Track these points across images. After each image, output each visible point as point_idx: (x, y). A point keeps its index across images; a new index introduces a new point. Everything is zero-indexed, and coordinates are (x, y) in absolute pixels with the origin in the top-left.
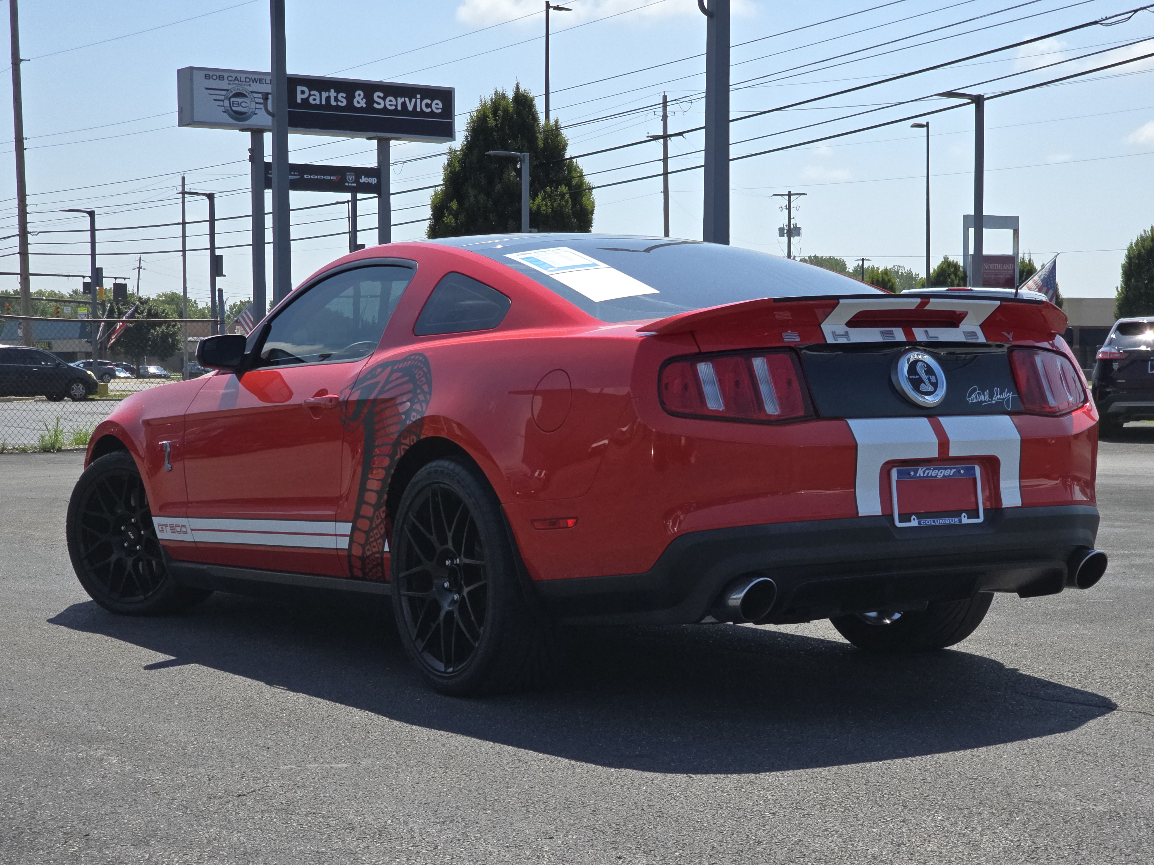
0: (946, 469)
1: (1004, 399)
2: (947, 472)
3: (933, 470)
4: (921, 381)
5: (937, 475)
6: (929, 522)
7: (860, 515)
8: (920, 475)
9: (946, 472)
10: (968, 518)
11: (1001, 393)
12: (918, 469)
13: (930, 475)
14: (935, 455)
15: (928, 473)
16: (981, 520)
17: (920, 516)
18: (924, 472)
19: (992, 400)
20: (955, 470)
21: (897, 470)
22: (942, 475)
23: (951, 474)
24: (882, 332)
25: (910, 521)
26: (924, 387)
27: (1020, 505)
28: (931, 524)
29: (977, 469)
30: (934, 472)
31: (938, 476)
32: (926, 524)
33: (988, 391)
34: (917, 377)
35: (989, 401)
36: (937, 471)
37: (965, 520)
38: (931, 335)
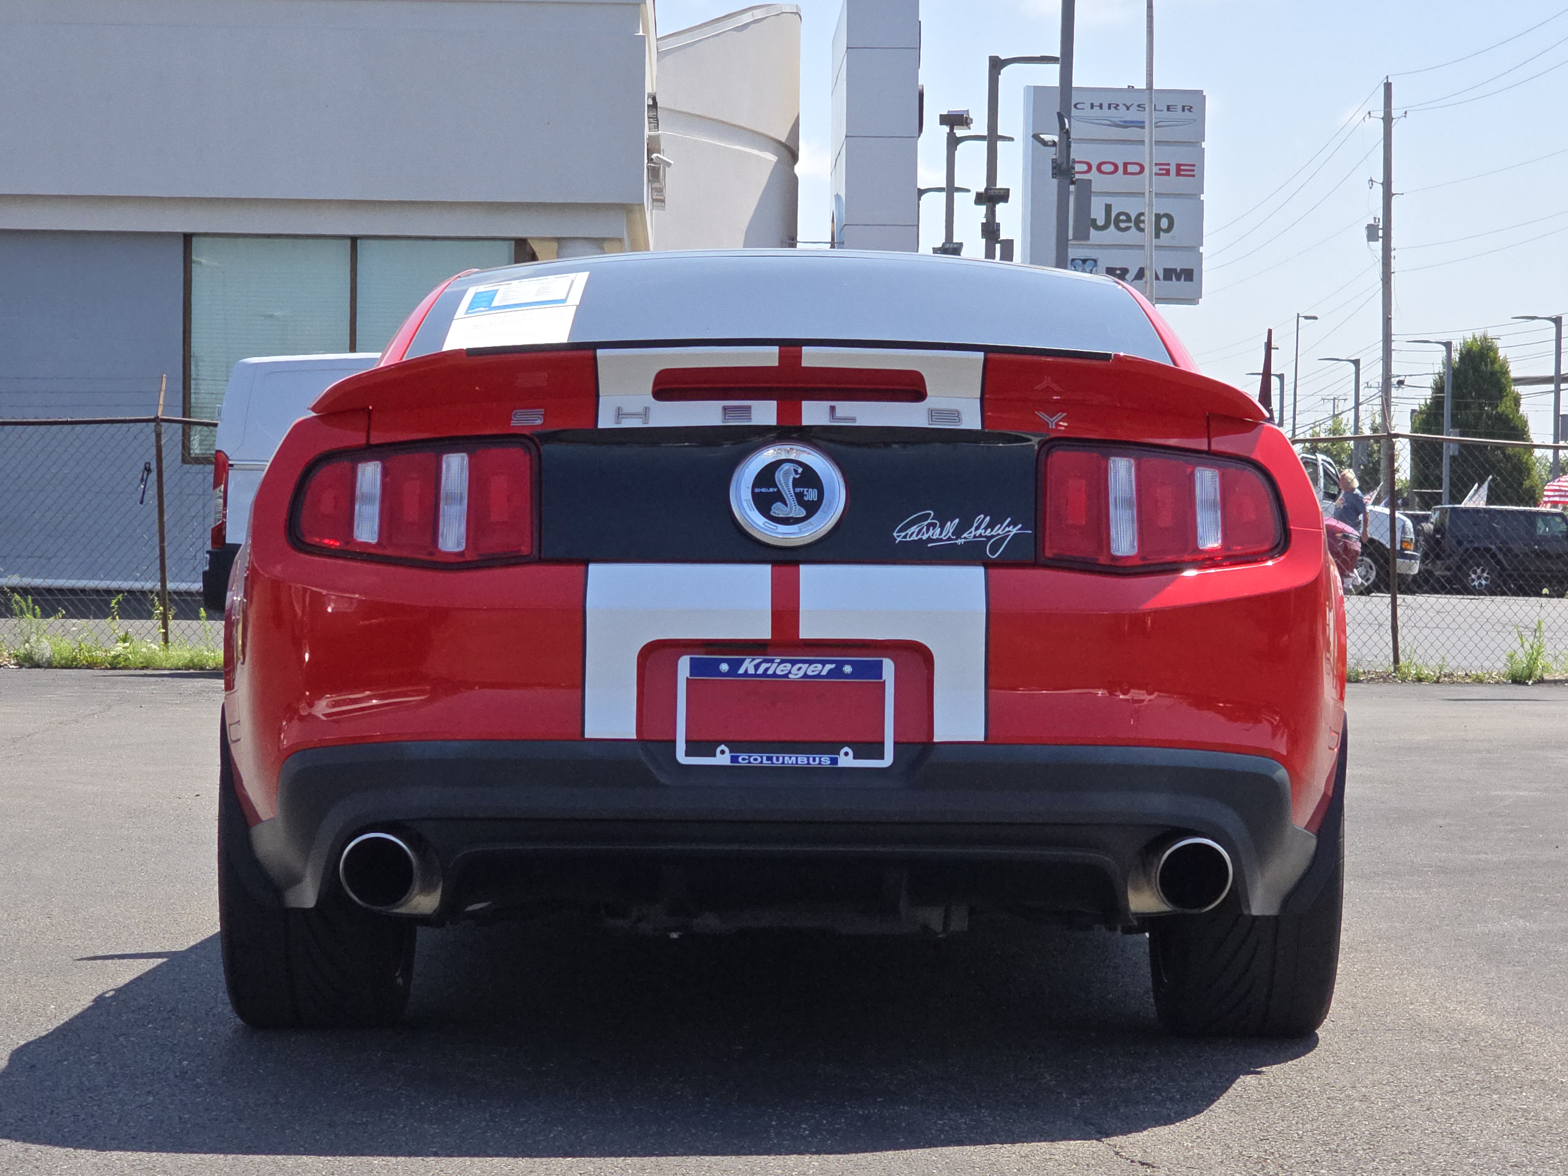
0: (810, 663)
1: (989, 538)
2: (814, 669)
3: (779, 664)
4: (779, 497)
5: (790, 672)
6: (758, 759)
7: (587, 736)
8: (746, 670)
9: (812, 667)
10: (855, 757)
11: (991, 526)
12: (744, 659)
13: (770, 672)
14: (764, 632)
15: (767, 669)
16: (888, 760)
17: (736, 746)
18: (757, 667)
19: (958, 537)
20: (833, 666)
21: (691, 659)
22: (801, 673)
23: (824, 673)
24: (725, 408)
25: (714, 755)
26: (779, 509)
27: (982, 739)
28: (761, 762)
29: (888, 667)
30: (782, 667)
31: (790, 676)
32: (750, 762)
33: (957, 521)
34: (776, 490)
35: (949, 539)
36: (789, 666)
37: (846, 760)
38: (839, 413)
